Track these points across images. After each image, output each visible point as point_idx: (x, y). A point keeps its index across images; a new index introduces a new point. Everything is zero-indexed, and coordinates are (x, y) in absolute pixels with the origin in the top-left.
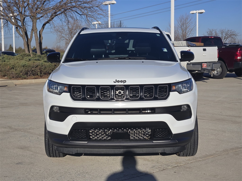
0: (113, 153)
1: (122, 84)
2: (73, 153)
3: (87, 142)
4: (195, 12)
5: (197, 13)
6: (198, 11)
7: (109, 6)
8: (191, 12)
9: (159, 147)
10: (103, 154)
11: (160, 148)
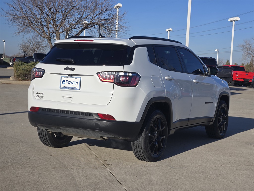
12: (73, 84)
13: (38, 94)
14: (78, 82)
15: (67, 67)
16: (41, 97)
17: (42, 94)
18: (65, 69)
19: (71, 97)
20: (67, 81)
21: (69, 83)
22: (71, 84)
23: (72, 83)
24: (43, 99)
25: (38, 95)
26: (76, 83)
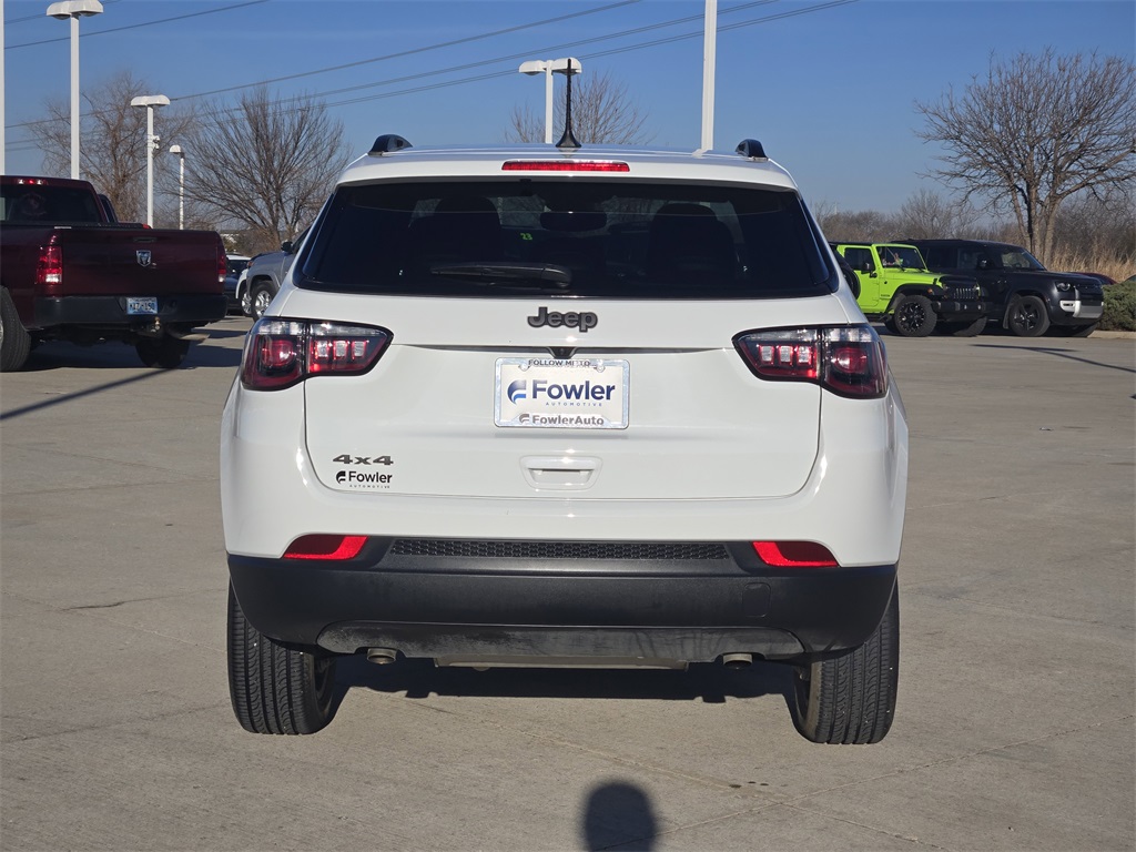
4: (538, 66)
5: (549, 72)
6: (553, 65)
7: (74, 21)
8: (526, 67)
12: (578, 396)
13: (347, 460)
14: (610, 389)
15: (543, 310)
16: (370, 478)
17: (377, 461)
18: (534, 322)
19: (578, 471)
20: (539, 386)
21: (555, 392)
22: (569, 396)
23: (572, 392)
24: (387, 490)
25: (346, 468)
26: (598, 390)
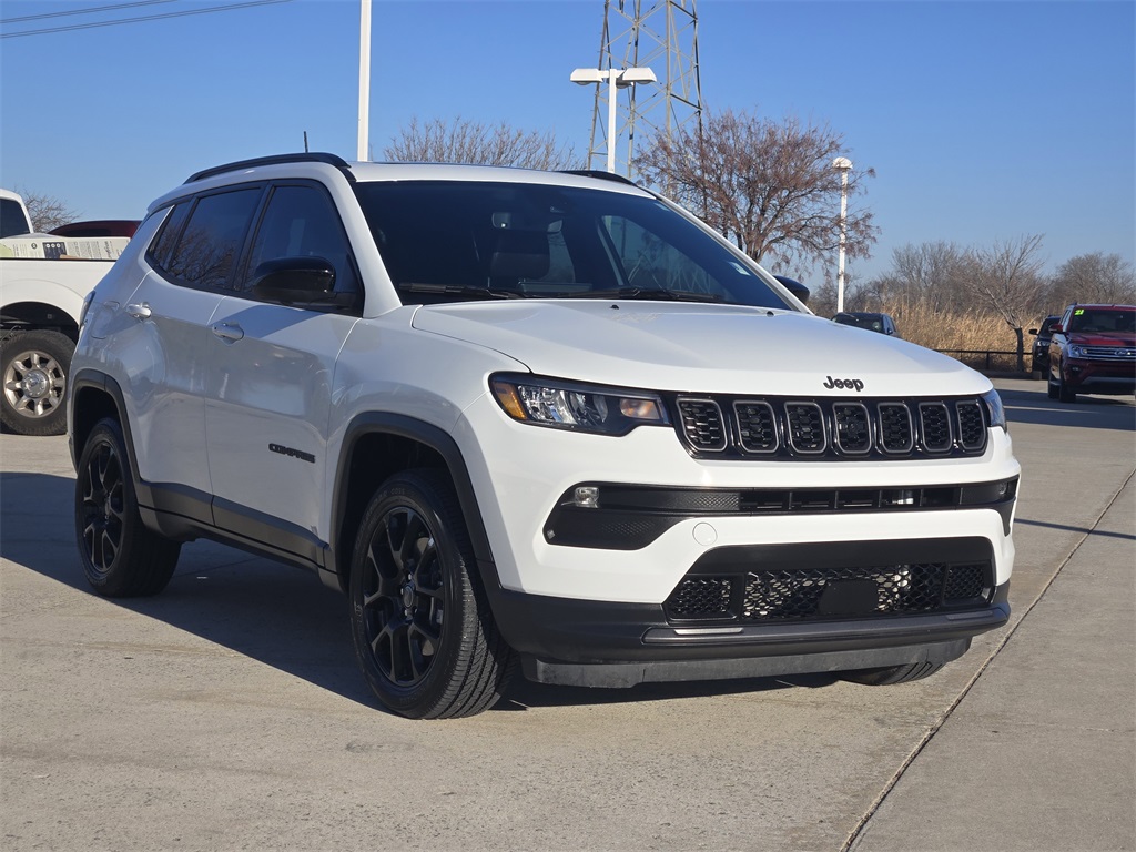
0: (767, 675)
1: (852, 393)
2: (627, 682)
3: (740, 629)
9: (915, 643)
10: (733, 679)
11: (917, 646)
